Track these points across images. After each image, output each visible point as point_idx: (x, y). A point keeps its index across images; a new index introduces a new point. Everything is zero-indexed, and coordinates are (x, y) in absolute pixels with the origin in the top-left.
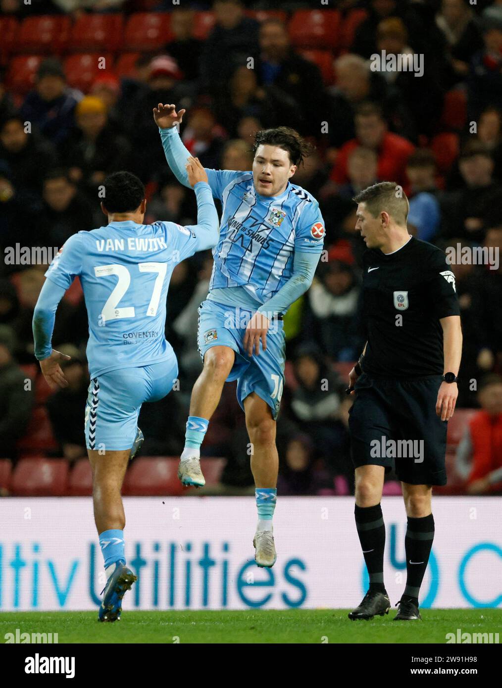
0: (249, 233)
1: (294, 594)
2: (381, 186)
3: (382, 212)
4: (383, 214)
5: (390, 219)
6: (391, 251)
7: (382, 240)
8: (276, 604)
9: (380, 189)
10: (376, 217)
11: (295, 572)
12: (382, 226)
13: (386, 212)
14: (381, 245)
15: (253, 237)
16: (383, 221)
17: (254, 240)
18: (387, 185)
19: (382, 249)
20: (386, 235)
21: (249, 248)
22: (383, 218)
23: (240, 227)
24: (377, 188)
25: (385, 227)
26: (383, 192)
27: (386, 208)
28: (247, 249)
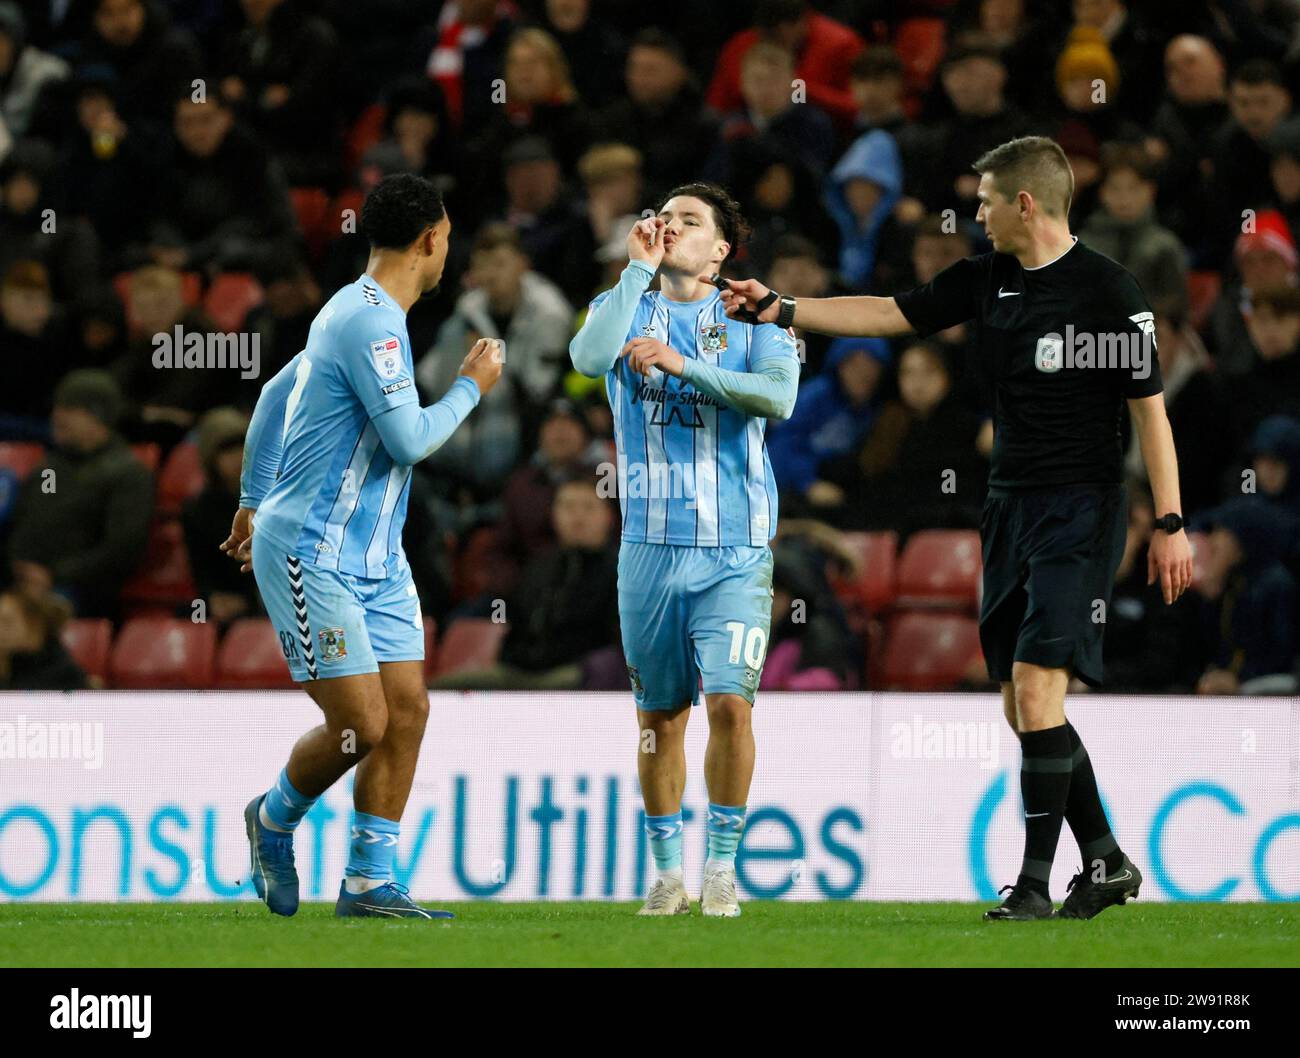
0: (685, 399)
1: (840, 875)
2: (1022, 146)
3: (1021, 193)
4: (1022, 196)
5: (1034, 204)
6: (1036, 265)
7: (1021, 242)
8: (805, 892)
9: (1019, 149)
10: (1010, 201)
11: (842, 832)
12: (1020, 218)
13: (1028, 192)
14: (1020, 251)
15: (695, 403)
16: (1023, 209)
17: (699, 406)
18: (1033, 142)
19: (1022, 259)
20: (1027, 234)
21: (698, 423)
22: (1023, 202)
23: (664, 397)
24: (1014, 147)
25: (1026, 220)
26: (1024, 156)
27: (1028, 184)
28: (695, 426)
